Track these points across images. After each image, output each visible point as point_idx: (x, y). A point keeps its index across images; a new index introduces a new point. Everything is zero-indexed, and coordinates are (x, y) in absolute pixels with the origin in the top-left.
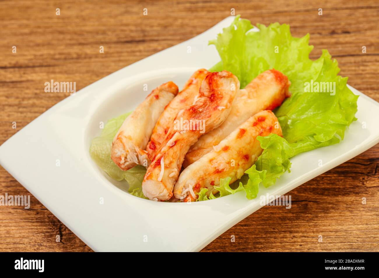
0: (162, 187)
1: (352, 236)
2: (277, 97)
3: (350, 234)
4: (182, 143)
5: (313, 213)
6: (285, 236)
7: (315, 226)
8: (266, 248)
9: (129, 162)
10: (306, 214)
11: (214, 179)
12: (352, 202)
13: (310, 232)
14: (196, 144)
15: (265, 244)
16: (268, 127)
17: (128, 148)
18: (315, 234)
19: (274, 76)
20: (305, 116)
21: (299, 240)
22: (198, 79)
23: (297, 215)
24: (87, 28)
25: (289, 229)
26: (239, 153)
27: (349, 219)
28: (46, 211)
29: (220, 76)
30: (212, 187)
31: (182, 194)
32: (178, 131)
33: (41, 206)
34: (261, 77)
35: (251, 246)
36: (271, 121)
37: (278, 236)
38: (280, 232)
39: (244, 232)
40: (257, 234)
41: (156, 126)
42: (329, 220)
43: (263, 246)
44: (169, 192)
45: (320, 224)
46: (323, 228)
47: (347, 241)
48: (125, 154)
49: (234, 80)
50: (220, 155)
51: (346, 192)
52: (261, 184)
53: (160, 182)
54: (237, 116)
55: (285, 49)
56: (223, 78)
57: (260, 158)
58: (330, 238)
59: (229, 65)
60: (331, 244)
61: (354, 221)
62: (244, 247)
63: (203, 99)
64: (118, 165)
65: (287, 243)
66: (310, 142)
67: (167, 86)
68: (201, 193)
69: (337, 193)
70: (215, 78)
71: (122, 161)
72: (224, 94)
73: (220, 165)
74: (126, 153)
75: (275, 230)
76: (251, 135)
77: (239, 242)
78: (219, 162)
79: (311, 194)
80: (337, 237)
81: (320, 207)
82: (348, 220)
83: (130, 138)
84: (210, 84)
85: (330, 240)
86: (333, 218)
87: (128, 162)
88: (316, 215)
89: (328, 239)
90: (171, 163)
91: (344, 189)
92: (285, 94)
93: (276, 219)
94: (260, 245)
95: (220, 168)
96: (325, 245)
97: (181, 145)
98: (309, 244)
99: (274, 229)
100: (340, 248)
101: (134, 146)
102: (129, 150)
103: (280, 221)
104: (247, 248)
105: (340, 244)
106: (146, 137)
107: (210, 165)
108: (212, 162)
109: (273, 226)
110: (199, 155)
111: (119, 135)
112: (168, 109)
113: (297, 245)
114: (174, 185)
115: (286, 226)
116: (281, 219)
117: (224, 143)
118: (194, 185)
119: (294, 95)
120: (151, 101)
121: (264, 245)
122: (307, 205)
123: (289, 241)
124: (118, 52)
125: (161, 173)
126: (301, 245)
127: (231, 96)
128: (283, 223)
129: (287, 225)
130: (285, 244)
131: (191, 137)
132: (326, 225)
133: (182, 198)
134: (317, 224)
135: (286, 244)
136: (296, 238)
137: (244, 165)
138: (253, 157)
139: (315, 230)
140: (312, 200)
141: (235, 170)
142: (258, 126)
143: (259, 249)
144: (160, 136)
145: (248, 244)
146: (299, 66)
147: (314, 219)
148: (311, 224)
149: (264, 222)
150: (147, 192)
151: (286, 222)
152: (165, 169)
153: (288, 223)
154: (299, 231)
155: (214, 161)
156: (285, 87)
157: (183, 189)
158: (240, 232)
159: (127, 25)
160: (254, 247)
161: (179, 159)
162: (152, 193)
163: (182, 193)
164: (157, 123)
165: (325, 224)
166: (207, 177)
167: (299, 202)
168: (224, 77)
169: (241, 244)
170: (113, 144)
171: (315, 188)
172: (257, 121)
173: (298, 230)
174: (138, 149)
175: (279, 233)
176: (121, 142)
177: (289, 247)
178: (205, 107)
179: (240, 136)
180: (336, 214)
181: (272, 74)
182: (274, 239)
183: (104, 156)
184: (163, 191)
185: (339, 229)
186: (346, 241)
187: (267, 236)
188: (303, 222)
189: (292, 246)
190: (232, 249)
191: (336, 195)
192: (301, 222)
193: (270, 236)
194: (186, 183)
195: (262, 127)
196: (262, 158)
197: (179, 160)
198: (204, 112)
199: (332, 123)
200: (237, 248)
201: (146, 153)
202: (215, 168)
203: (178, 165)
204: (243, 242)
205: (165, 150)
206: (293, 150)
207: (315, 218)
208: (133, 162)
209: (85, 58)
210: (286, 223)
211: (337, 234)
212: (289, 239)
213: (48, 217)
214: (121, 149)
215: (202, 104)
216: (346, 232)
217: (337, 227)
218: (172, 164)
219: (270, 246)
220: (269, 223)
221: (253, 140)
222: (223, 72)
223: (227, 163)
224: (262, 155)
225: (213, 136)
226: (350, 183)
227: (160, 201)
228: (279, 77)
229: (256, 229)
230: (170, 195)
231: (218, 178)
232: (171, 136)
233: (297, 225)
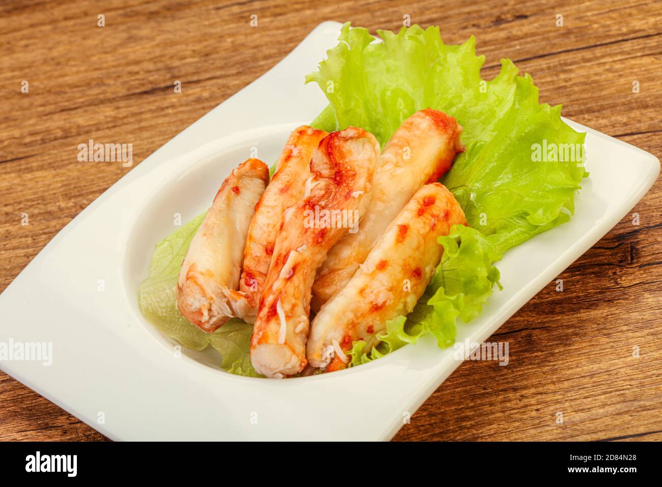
0: (288, 352)
1: (620, 379)
2: (444, 156)
3: (616, 376)
4: (305, 269)
5: (544, 349)
6: (508, 399)
7: (554, 371)
8: (480, 424)
9: (217, 317)
10: (533, 353)
11: (372, 322)
12: (605, 318)
13: (548, 384)
14: (324, 264)
15: (476, 418)
16: (442, 212)
17: (211, 293)
18: (557, 386)
19: (433, 122)
20: (499, 183)
21: (533, 401)
22: (300, 147)
23: (519, 358)
24: (69, 79)
25: (511, 385)
26: (404, 268)
27: (608, 350)
28: (79, 425)
29: (344, 138)
30: (370, 337)
31: (323, 359)
32: (292, 248)
33: (67, 419)
34: (410, 126)
35: (453, 426)
36: (444, 201)
37: (495, 400)
38: (496, 393)
39: (434, 403)
40: (459, 403)
41: (248, 243)
42: (574, 357)
43: (473, 422)
44: (301, 360)
45: (562, 366)
46: (568, 372)
47: (615, 389)
48: (206, 303)
49: (370, 141)
50: (375, 279)
51: (590, 303)
52: (458, 319)
53: (284, 346)
54: (383, 201)
55: (439, 68)
56: (350, 141)
57: (440, 269)
58: (584, 389)
59: (347, 112)
60: (589, 400)
61: (617, 352)
62: (441, 430)
63: (322, 183)
64: (198, 325)
65: (514, 409)
66: (520, 227)
67: (247, 166)
68: (355, 351)
69: (577, 306)
70: (337, 143)
71: (206, 317)
72: (357, 169)
73: (379, 297)
74: (209, 301)
75: (487, 391)
76: (418, 232)
77: (430, 423)
78: (375, 292)
79: (533, 315)
80: (594, 385)
81: (554, 336)
82: (606, 351)
83: (210, 274)
84: (329, 154)
85: (584, 392)
86: (580, 353)
87: (215, 316)
88: (550, 352)
89: (582, 391)
90: (294, 306)
91: (586, 296)
92: (455, 147)
93: (485, 369)
94: (468, 421)
95: (380, 302)
96: (578, 402)
97: (303, 272)
98: (550, 406)
99: (485, 389)
100: (604, 403)
101: (220, 286)
102: (213, 296)
103: (492, 372)
104: (446, 431)
105: (603, 397)
106: (234, 266)
107: (361, 299)
108: (365, 293)
109: (482, 383)
110: (334, 283)
111: (190, 271)
112: (262, 209)
113: (532, 411)
114: (306, 345)
115: (503, 379)
116: (492, 369)
117: (375, 256)
118: (340, 339)
119: (470, 147)
120: (228, 199)
121: (474, 420)
122: (530, 336)
123: (516, 406)
124: (134, 114)
125: (282, 329)
126: (537, 410)
127: (369, 169)
128: (497, 376)
129: (505, 378)
130: (509, 412)
131: (317, 254)
132: (571, 366)
133: (323, 365)
134: (556, 367)
135: (512, 412)
136: (527, 397)
137: (415, 287)
138: (428, 269)
139: (555, 380)
140: (537, 326)
141: (403, 300)
142: (426, 215)
143: (468, 428)
144: (258, 260)
145: (447, 423)
146: (468, 95)
147: (548, 359)
148: (546, 369)
149: (465, 380)
150: (262, 366)
151: (502, 373)
152: (287, 320)
153: (506, 375)
154: (529, 385)
155: (368, 291)
156: (454, 137)
157: (322, 349)
158: (429, 405)
159: (137, 62)
160: (459, 427)
161: (305, 296)
162: (271, 367)
163: (322, 357)
164: (247, 237)
165: (569, 365)
166: (359, 321)
167: (517, 333)
168: (351, 138)
169: (435, 425)
170: (180, 289)
171: (536, 304)
172: (423, 206)
173: (526, 383)
174: (227, 292)
175: (495, 395)
176: (196, 283)
177: (518, 416)
178: (330, 196)
179: (401, 239)
180: (585, 344)
181: (428, 117)
182: (490, 407)
183: (164, 310)
184: (291, 360)
185: (594, 369)
186: (612, 389)
187: (477, 403)
188: (532, 368)
189: (523, 413)
190: (423, 437)
191: (575, 310)
192: (528, 369)
193: (482, 403)
194: (328, 339)
195: (433, 216)
196: (443, 269)
197: (305, 300)
198: (330, 206)
199: (551, 188)
200: (429, 434)
201: (242, 296)
202: (372, 302)
203: (305, 308)
204: (437, 421)
205: (280, 287)
206: (495, 247)
207: (550, 357)
208: (224, 315)
209: (79, 134)
210: (502, 375)
211: (595, 379)
212: (514, 402)
213: (85, 435)
214: (198, 296)
215: (323, 192)
216: (608, 373)
217: (591, 366)
218: (296, 309)
219: (486, 421)
220: (474, 379)
221: (422, 242)
222: (349, 130)
223: (389, 291)
224: (442, 264)
225: (350, 244)
226: (594, 285)
227: (285, 378)
228: (442, 122)
229: (455, 395)
230: (303, 364)
231: (378, 319)
232: (283, 259)
233: (522, 374)
